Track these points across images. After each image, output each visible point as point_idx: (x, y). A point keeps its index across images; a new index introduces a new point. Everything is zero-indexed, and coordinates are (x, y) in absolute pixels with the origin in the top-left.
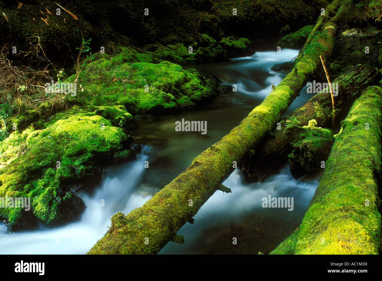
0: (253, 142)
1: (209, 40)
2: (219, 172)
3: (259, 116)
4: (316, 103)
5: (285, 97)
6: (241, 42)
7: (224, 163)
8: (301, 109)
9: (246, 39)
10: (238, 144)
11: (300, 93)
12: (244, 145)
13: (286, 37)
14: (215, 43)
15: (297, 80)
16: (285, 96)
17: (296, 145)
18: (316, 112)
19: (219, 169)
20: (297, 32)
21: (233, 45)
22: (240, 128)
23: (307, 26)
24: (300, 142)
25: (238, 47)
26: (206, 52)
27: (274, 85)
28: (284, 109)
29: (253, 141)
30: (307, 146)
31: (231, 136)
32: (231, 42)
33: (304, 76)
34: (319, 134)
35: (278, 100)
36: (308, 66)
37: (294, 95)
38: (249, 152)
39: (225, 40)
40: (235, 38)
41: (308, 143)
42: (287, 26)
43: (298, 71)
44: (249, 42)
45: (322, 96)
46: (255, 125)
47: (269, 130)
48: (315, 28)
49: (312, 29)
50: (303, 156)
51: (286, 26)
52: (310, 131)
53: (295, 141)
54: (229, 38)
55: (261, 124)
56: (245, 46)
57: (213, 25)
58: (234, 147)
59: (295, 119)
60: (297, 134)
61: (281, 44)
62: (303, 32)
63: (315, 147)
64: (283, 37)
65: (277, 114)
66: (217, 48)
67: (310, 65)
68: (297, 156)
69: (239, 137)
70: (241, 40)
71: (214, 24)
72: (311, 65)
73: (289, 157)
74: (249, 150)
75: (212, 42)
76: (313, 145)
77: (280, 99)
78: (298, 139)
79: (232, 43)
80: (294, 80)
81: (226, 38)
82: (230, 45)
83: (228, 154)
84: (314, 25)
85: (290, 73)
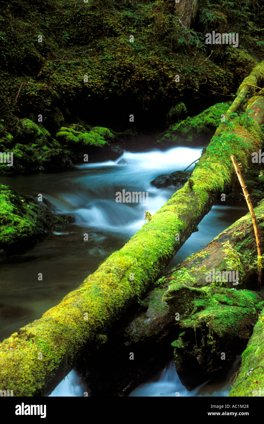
0: (103, 320)
1: (36, 131)
2: (32, 381)
3: (117, 270)
4: (227, 243)
5: (170, 233)
6: (97, 134)
7: (44, 362)
8: (199, 255)
9: (106, 129)
10: (74, 323)
11: (199, 226)
12: (85, 325)
13: (180, 124)
14: (48, 137)
15: (192, 201)
16: (169, 231)
17: (186, 323)
18: (225, 260)
19: (32, 374)
20: (201, 115)
21: (82, 141)
22: (79, 294)
23: (219, 105)
24: (193, 317)
25: (92, 143)
26: (30, 153)
27: (149, 212)
28: (167, 255)
29: (104, 318)
30: (206, 324)
31: (60, 309)
32: (78, 134)
33: (206, 195)
34: (229, 301)
35: (155, 240)
36: (214, 176)
37: (186, 230)
38: (95, 338)
39: (67, 131)
40: (85, 127)
41: (209, 318)
42: (182, 105)
43: (195, 187)
44: (111, 135)
45: (238, 231)
46: (108, 287)
47: (136, 296)
48: (231, 107)
49: (227, 109)
50: (200, 344)
51: (179, 105)
52: (214, 296)
53: (185, 315)
54: (74, 127)
55: (120, 285)
56: (104, 142)
57: (44, 103)
58: (66, 330)
59: (187, 275)
60: (188, 302)
61: (171, 137)
62: (211, 115)
63: (222, 325)
64: (175, 125)
65: (152, 266)
66: (51, 145)
67: (218, 175)
68: (188, 344)
69: (75, 311)
70: (96, 130)
71: (45, 101)
72: (220, 173)
73: (174, 347)
74: (95, 336)
75: (41, 135)
76: (218, 322)
77: (159, 237)
78: (191, 311)
79: (80, 136)
80: (188, 203)
81: (68, 127)
82: (76, 139)
83: (52, 344)
84: (230, 102)
85: (181, 190)
